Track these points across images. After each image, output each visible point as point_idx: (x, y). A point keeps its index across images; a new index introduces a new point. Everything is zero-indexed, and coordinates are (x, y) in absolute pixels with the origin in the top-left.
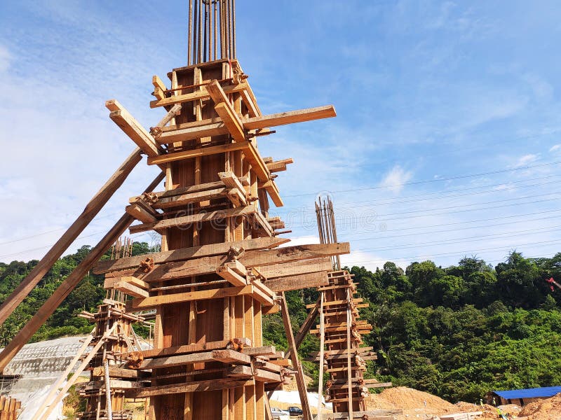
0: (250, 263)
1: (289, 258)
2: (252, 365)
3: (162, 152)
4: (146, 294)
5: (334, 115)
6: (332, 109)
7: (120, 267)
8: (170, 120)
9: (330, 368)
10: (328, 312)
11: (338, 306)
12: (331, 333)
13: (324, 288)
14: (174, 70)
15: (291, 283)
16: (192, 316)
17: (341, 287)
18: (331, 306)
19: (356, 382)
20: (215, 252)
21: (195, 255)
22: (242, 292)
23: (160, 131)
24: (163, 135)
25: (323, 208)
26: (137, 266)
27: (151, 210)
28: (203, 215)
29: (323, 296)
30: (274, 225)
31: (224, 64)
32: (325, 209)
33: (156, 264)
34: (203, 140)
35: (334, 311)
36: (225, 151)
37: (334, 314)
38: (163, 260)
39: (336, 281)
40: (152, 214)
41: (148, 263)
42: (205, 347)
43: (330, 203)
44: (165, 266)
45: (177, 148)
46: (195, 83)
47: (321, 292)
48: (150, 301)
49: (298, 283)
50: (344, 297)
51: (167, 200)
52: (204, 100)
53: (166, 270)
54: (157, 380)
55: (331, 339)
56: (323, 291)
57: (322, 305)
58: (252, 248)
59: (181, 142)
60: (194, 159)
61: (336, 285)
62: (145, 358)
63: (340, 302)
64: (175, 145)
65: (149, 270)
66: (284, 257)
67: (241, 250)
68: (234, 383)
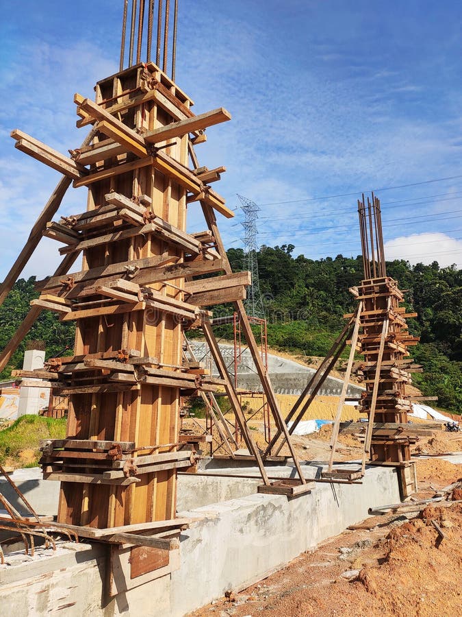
3: (86, 172)
4: (68, 310)
7: (51, 286)
9: (366, 379)
10: (367, 321)
11: (378, 315)
12: (368, 344)
13: (363, 297)
15: (212, 298)
16: (100, 329)
17: (382, 295)
18: (370, 316)
19: (393, 395)
23: (78, 153)
24: (82, 156)
25: (366, 205)
27: (72, 232)
29: (361, 305)
32: (369, 208)
33: (75, 283)
35: (373, 321)
37: (373, 324)
38: (82, 277)
39: (376, 289)
40: (74, 237)
41: (69, 282)
43: (377, 201)
45: (99, 167)
47: (360, 300)
48: (70, 315)
49: (217, 297)
50: (385, 306)
51: (83, 222)
53: (82, 288)
55: (369, 350)
56: (362, 300)
57: (359, 315)
59: (103, 161)
61: (376, 293)
62: (62, 364)
63: (380, 312)
64: (99, 164)
65: (70, 288)
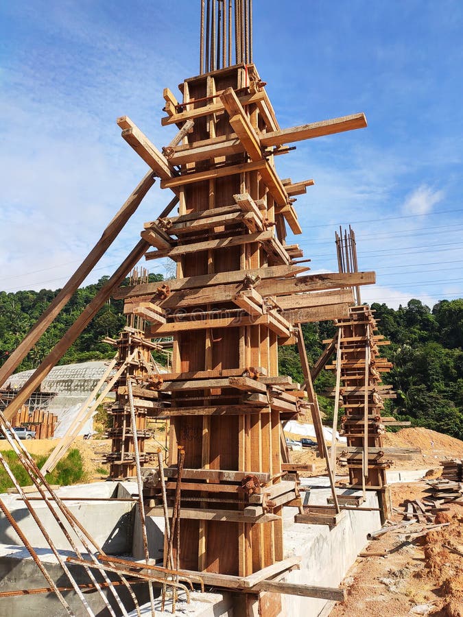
0: (267, 292)
1: (307, 288)
2: (268, 394)
3: (175, 174)
4: (163, 320)
5: (364, 125)
6: (362, 118)
7: (138, 293)
8: (182, 138)
9: (345, 403)
10: (346, 348)
11: (357, 342)
12: (347, 370)
13: (342, 324)
14: (185, 81)
15: (308, 315)
16: (208, 343)
17: (361, 322)
18: (349, 343)
19: (372, 419)
20: (230, 280)
21: (210, 283)
22: (258, 322)
23: (172, 151)
24: (176, 155)
25: (343, 238)
26: (154, 293)
27: (166, 236)
28: (217, 241)
29: (340, 331)
30: (292, 254)
31: (239, 70)
32: (346, 240)
33: (172, 291)
34: (217, 160)
35: (352, 347)
36: (241, 171)
37: (352, 350)
38: (178, 288)
39: (355, 317)
40: (167, 241)
41: (164, 290)
42: (221, 374)
43: (352, 232)
44: (180, 293)
45: (190, 169)
46: (208, 94)
47: (338, 327)
48: (167, 327)
49: (315, 314)
50: (363, 333)
51: (181, 226)
52: (218, 114)
53: (182, 297)
54: (177, 402)
55: (348, 375)
56: (341, 326)
57: (339, 341)
58: (269, 276)
59: (194, 163)
60: (207, 181)
61: (355, 321)
62: (164, 381)
63: (359, 338)
64: (188, 166)
65: (166, 297)
66: (302, 286)
67: (257, 278)
68: (250, 409)
